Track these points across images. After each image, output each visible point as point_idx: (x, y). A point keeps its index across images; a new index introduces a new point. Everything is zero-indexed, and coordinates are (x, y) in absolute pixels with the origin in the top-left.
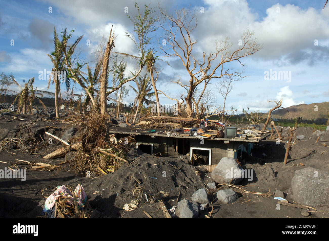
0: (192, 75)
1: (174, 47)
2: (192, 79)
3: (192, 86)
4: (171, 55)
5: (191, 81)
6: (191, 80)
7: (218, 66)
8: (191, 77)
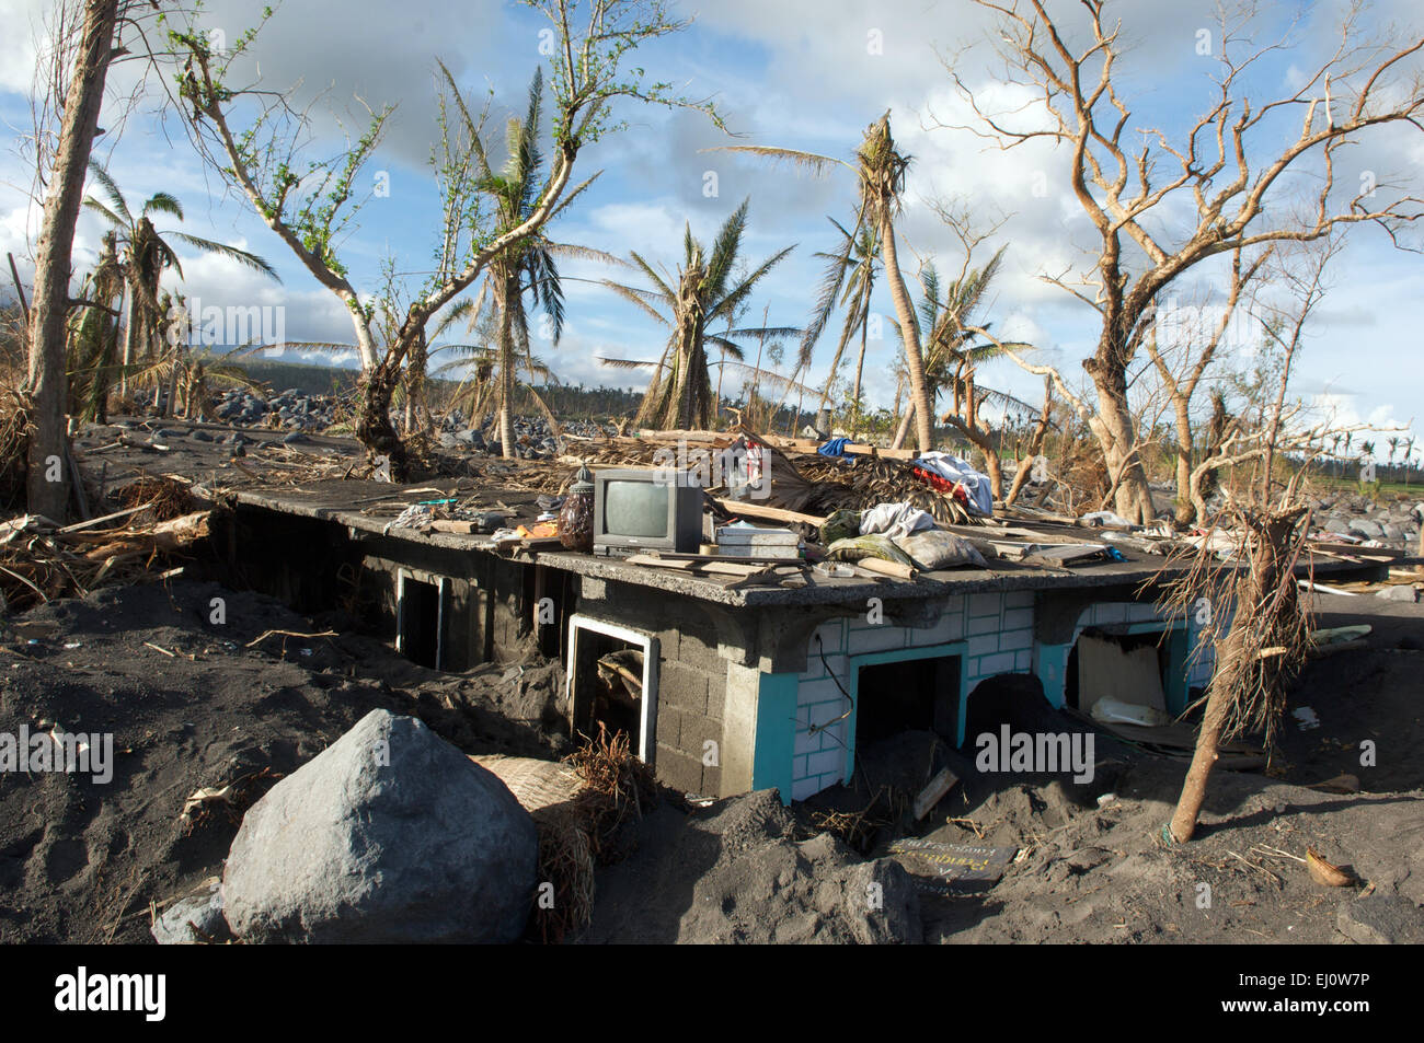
0: (1111, 228)
1: (1050, 96)
2: (1109, 250)
3: (1115, 287)
4: (1027, 137)
5: (1108, 260)
6: (1110, 255)
7: (1280, 169)
8: (1106, 236)
